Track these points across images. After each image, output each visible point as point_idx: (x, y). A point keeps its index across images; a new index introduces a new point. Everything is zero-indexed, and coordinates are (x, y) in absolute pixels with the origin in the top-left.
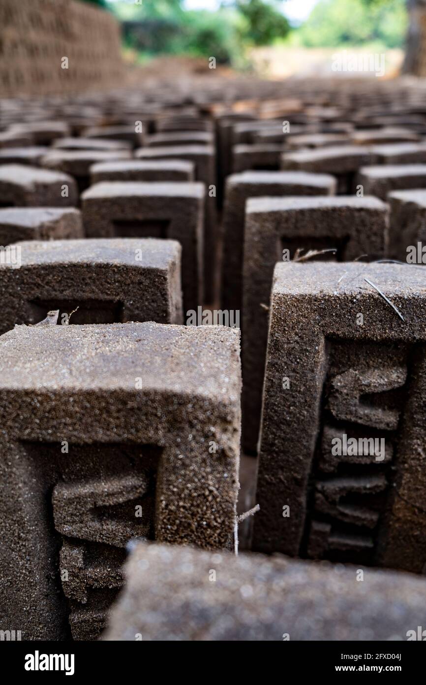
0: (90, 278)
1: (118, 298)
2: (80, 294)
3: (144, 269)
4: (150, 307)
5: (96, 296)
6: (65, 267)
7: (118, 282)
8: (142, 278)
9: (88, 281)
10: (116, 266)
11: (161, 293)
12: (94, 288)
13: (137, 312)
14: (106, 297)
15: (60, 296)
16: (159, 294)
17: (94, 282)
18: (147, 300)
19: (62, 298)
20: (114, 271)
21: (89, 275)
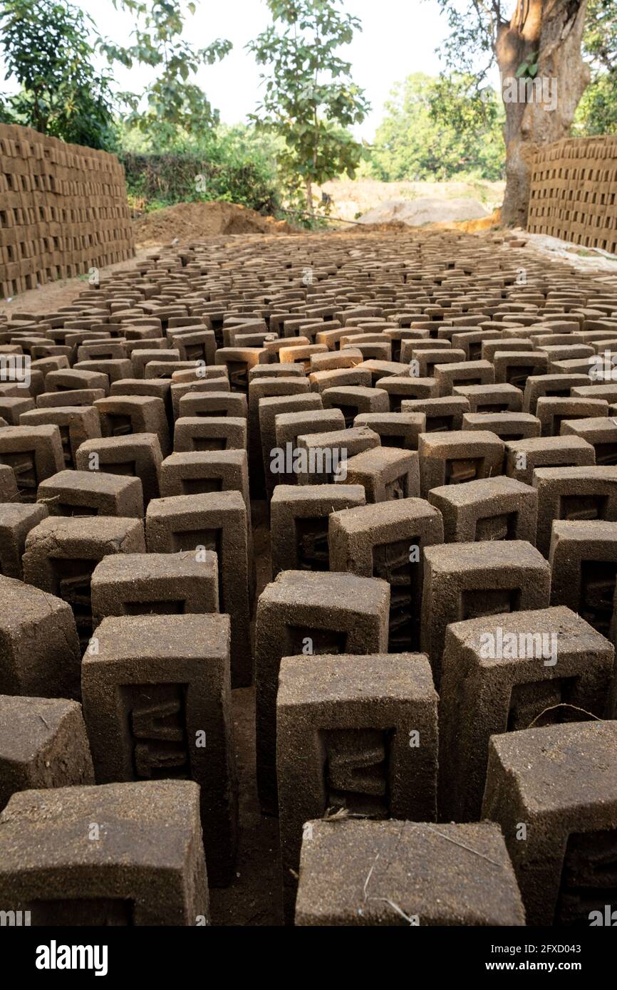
0: (97, 878)
1: (128, 896)
2: (86, 893)
3: (157, 869)
4: (164, 904)
5: (104, 895)
6: (68, 868)
7: (129, 881)
8: (156, 878)
9: (95, 880)
10: (126, 866)
11: (176, 890)
12: (101, 887)
13: (150, 910)
14: (115, 895)
15: (62, 896)
16: (174, 892)
17: (102, 881)
18: (161, 897)
19: (65, 897)
20: (124, 871)
21: (97, 875)
